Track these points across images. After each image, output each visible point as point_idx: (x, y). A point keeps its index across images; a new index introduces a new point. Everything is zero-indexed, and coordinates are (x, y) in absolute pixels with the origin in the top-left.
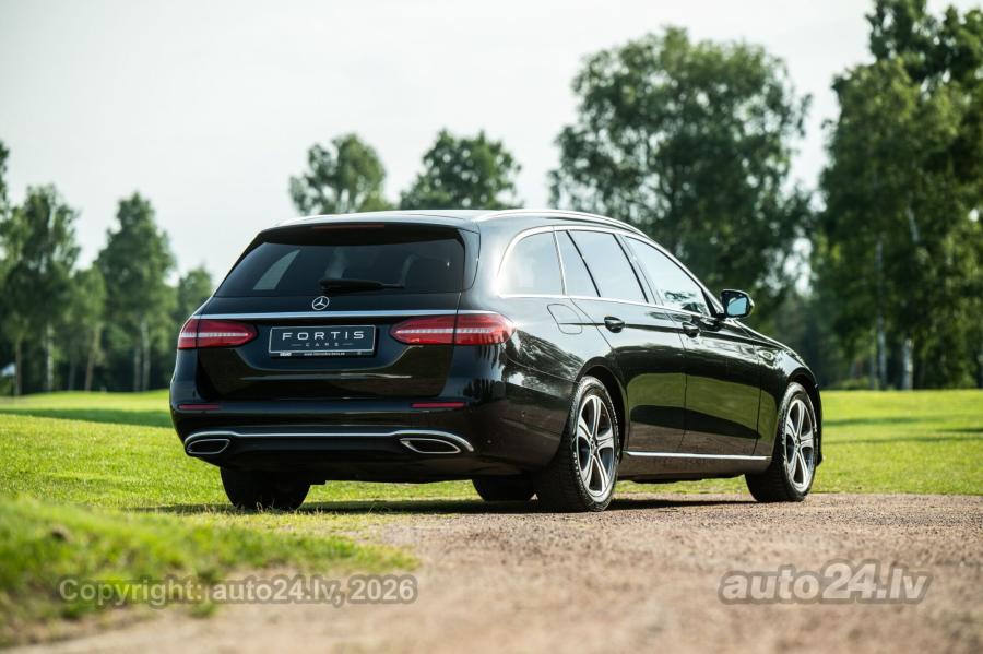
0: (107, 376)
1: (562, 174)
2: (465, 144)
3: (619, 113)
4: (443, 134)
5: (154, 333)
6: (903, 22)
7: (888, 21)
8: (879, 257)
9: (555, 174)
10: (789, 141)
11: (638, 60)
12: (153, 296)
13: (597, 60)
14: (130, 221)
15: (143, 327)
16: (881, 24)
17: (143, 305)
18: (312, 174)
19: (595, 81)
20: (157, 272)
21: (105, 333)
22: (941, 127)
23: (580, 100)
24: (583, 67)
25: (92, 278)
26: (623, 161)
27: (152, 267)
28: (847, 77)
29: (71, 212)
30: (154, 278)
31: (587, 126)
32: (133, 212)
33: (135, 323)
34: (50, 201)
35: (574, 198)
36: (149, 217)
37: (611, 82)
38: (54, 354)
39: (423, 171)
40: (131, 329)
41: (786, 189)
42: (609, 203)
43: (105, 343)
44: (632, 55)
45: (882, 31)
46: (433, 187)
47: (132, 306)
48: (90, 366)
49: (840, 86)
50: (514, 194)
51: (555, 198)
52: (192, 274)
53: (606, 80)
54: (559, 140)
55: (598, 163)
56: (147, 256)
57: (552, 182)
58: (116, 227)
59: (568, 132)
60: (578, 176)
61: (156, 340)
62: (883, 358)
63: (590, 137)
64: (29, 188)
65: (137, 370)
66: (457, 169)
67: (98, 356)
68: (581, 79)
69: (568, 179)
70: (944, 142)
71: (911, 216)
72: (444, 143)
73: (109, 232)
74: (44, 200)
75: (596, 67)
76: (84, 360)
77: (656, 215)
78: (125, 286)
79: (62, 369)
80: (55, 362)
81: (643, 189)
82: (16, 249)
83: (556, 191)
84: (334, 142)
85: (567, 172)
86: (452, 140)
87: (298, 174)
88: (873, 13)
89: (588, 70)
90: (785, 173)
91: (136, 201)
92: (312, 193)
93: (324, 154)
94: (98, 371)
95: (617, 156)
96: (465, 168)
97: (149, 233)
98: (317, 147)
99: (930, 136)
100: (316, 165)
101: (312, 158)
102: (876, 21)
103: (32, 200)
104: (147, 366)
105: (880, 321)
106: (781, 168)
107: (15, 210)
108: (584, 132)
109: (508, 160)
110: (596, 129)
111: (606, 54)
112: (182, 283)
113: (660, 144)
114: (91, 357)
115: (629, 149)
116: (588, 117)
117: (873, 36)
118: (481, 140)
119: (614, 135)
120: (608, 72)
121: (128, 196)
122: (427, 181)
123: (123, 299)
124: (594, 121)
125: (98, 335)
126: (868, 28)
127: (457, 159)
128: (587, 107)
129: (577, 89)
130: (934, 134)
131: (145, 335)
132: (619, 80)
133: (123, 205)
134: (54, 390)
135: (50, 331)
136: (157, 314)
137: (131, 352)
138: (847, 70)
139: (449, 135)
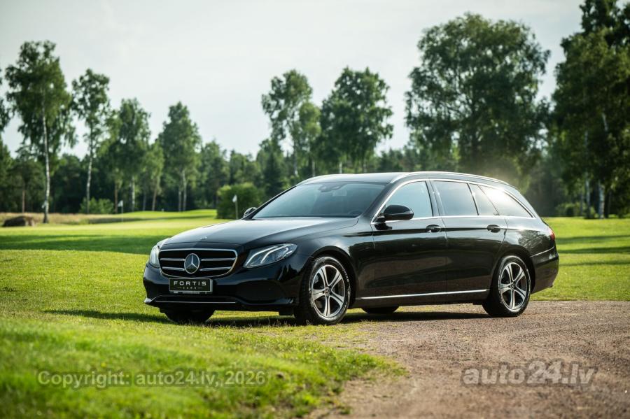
0: (163, 201)
1: (413, 93)
2: (359, 75)
3: (444, 60)
4: (346, 70)
5: (189, 178)
6: (602, 11)
7: (593, 10)
8: (586, 139)
9: (409, 94)
10: (538, 76)
11: (454, 31)
12: (189, 158)
13: (432, 31)
14: (175, 117)
15: (183, 175)
16: (589, 11)
17: (183, 163)
18: (273, 92)
19: (431, 43)
20: (191, 145)
21: (162, 178)
22: (622, 69)
23: (423, 53)
24: (424, 35)
25: (156, 149)
26: (446, 87)
27: (188, 144)
28: (570, 39)
29: (145, 114)
30: (190, 148)
31: (427, 68)
32: (178, 112)
33: (179, 173)
34: (134, 107)
35: (419, 107)
36: (187, 115)
37: (440, 43)
38: (135, 190)
39: (335, 89)
40: (177, 176)
41: (536, 101)
42: (439, 109)
43: (163, 184)
44: (450, 28)
45: (589, 15)
46: (340, 98)
47: (177, 164)
48: (155, 196)
49: (566, 44)
50: (385, 102)
51: (408, 107)
52: (208, 145)
53: (437, 42)
54: (411, 75)
55: (433, 88)
56: (185, 137)
57: (408, 98)
58: (169, 121)
59: (416, 71)
60: (421, 95)
61: (190, 182)
62: (588, 194)
63: (429, 74)
64: (123, 100)
65: (180, 198)
66: (354, 88)
67: (159, 190)
68: (423, 42)
69: (416, 97)
70: (624, 77)
71: (604, 117)
72: (347, 74)
73: (164, 123)
74: (131, 106)
75: (431, 36)
76: (151, 193)
77: (464, 116)
78: (174, 153)
79: (140, 198)
80: (136, 194)
81: (458, 102)
82: (115, 133)
83: (409, 103)
84: (284, 75)
85: (415, 93)
86: (351, 72)
87: (266, 93)
88: (584, 4)
89: (426, 37)
90: (534, 94)
91: (179, 106)
92: (273, 103)
93: (279, 81)
94: (159, 198)
95: (443, 84)
96: (358, 88)
97: (186, 124)
98: (276, 78)
99: (615, 73)
100: (275, 88)
101: (273, 84)
102: (586, 9)
103: (124, 106)
104: (185, 196)
105: (587, 174)
106: (533, 90)
107: (114, 112)
108: (425, 71)
109: (382, 84)
110: (431, 69)
111: (437, 28)
112: (203, 150)
113: (466, 77)
114: (156, 190)
115: (450, 81)
116: (427, 62)
117: (584, 18)
118: (367, 73)
119: (441, 73)
120: (438, 38)
121: (175, 104)
122: (337, 95)
123: (173, 159)
124: (431, 65)
125: (159, 180)
126: (581, 13)
127: (355, 83)
128: (426, 57)
129: (421, 47)
130: (618, 73)
131: (184, 179)
132: (444, 43)
133: (172, 108)
134: (136, 210)
135: (134, 178)
136: (190, 168)
137: (177, 188)
138: (570, 36)
139: (350, 69)
